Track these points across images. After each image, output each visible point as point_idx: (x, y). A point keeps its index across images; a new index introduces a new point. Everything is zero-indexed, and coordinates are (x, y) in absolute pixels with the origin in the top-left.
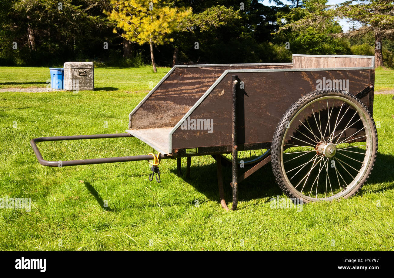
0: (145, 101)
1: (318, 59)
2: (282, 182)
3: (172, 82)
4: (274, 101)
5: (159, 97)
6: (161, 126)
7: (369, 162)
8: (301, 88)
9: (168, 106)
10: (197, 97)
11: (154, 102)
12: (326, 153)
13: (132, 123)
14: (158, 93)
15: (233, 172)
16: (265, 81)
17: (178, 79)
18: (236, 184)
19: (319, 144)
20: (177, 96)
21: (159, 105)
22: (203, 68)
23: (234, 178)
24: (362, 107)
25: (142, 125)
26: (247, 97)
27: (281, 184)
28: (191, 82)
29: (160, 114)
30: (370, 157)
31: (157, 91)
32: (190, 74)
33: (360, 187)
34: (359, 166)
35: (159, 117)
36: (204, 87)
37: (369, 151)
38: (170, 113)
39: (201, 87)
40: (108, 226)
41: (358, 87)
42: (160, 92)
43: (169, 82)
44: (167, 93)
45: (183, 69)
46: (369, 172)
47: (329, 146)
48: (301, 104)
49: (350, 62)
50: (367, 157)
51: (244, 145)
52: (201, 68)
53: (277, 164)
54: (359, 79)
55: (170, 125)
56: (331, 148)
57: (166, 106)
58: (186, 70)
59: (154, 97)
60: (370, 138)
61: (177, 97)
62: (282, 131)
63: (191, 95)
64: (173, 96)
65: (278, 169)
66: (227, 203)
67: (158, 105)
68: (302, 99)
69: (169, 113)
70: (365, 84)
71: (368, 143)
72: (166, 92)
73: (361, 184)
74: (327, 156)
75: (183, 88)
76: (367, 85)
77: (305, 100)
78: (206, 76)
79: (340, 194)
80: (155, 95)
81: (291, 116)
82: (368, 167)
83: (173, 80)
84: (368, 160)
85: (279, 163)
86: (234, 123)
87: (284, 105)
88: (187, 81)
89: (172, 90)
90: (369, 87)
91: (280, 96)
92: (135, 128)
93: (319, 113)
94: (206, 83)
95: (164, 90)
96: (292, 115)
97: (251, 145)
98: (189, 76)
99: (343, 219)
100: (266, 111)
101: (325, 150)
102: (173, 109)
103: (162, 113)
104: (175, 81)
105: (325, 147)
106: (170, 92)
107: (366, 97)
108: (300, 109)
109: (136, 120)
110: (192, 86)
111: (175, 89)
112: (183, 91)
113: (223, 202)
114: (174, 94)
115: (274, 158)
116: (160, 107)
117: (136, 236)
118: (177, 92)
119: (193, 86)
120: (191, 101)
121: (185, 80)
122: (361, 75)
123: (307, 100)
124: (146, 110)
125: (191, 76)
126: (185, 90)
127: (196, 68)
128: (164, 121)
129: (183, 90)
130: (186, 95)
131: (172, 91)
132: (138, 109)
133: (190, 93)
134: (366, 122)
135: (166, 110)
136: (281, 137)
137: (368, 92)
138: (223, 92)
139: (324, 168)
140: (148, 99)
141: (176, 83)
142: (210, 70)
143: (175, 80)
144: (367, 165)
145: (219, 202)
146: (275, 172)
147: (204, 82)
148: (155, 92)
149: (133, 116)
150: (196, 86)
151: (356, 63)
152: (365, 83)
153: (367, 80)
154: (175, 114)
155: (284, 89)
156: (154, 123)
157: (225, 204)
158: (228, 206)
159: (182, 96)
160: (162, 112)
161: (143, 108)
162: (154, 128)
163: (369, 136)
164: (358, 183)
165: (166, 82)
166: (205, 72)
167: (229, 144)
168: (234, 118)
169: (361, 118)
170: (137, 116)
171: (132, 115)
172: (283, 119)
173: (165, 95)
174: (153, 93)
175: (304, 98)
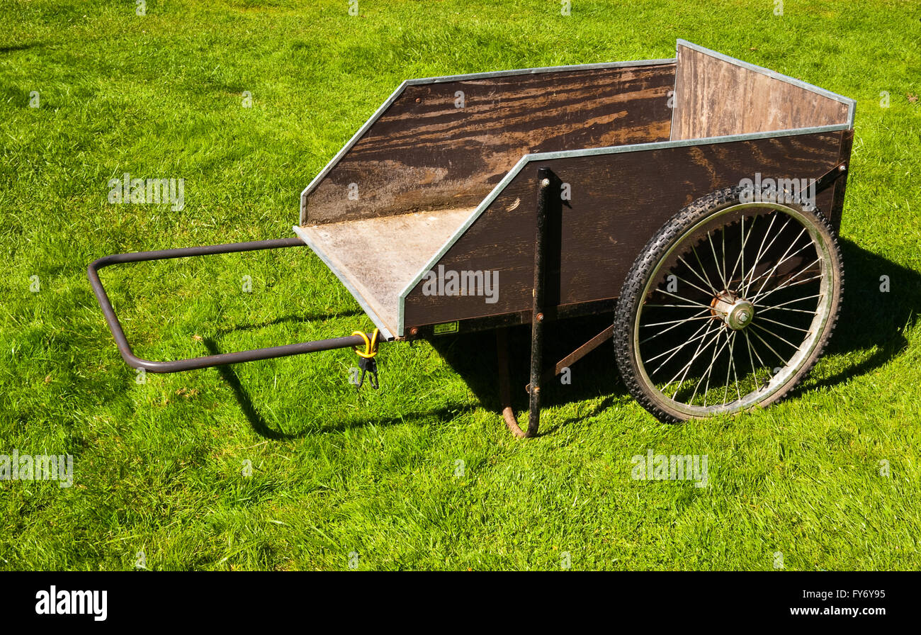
0: (338, 163)
1: (733, 68)
2: (634, 383)
3: (397, 117)
4: (627, 214)
5: (368, 152)
6: (373, 216)
7: (822, 330)
8: (688, 182)
9: (389, 170)
10: (453, 147)
11: (356, 163)
12: (730, 322)
13: (307, 212)
14: (366, 143)
15: (533, 365)
16: (609, 172)
17: (412, 110)
18: (536, 390)
19: (718, 298)
20: (408, 147)
21: (369, 170)
22: (470, 82)
23: (533, 376)
24: (817, 220)
25: (329, 215)
26: (568, 208)
27: (632, 388)
28: (442, 115)
29: (370, 189)
30: (824, 320)
31: (365, 140)
32: (439, 98)
33: (798, 380)
34: (799, 338)
35: (367, 196)
36: (470, 125)
37: (825, 307)
38: (393, 186)
39: (462, 126)
40: (272, 490)
41: (813, 170)
42: (370, 143)
43: (391, 118)
44: (386, 144)
45: (424, 87)
46: (821, 351)
47: (739, 307)
48: (684, 225)
49: (803, 98)
50: (820, 318)
51: (558, 309)
52: (464, 83)
53: (625, 349)
54: (817, 152)
55: (393, 211)
56: (743, 311)
57: (384, 172)
58: (429, 89)
59: (356, 154)
60: (828, 282)
61: (410, 150)
62: (640, 283)
63: (440, 143)
64: (401, 148)
65: (627, 358)
66: (515, 415)
67: (365, 171)
68: (686, 212)
69: (389, 186)
70: (831, 163)
71: (824, 290)
72: (383, 141)
73: (800, 375)
74: (733, 327)
75: (423, 129)
76: (833, 164)
77: (694, 217)
78: (476, 99)
79: (754, 397)
80: (359, 148)
81: (661, 251)
82: (817, 340)
83: (400, 113)
84: (819, 327)
85: (630, 347)
86: (537, 267)
87: (649, 220)
88: (433, 114)
89: (398, 135)
90: (837, 168)
91: (641, 201)
92: (314, 222)
93: (721, 231)
94: (476, 116)
95: (380, 137)
96: (663, 249)
97: (572, 307)
98: (437, 102)
99: (753, 478)
100: (608, 236)
101: (729, 316)
102: (398, 176)
103: (374, 187)
104: (405, 116)
105: (730, 309)
106: (393, 139)
107: (829, 189)
108: (681, 235)
109: (316, 205)
110: (443, 123)
111: (405, 132)
112: (423, 137)
113: (507, 412)
114: (403, 145)
115: (619, 336)
116: (370, 173)
117: (333, 521)
118: (408, 139)
119: (445, 125)
120: (439, 158)
121: (428, 112)
122: (823, 144)
123: (698, 215)
124: (339, 182)
125: (442, 101)
126: (428, 133)
127: (453, 84)
128: (378, 204)
129: (423, 133)
130: (428, 144)
131: (397, 138)
132: (322, 181)
133: (439, 140)
134: (823, 249)
135: (382, 179)
136: (637, 296)
137: (835, 180)
138: (517, 203)
139: (727, 348)
140: (343, 159)
141: (407, 120)
142: (485, 86)
143: (405, 112)
144: (817, 337)
145: (500, 412)
146: (621, 364)
147: (471, 114)
148: (360, 142)
149: (309, 198)
150: (452, 124)
151: (815, 103)
152: (830, 161)
153: (835, 153)
154: (404, 187)
155: (649, 187)
156: (357, 209)
157: (513, 418)
158: (519, 419)
159: (420, 147)
160: (374, 184)
161: (332, 179)
162: (357, 218)
163: (827, 279)
164: (795, 372)
165: (384, 119)
166: (474, 90)
167: (527, 308)
168: (537, 257)
169: (813, 241)
170: (318, 197)
171: (307, 196)
172: (644, 257)
173: (382, 148)
174: (355, 145)
175: (693, 211)
